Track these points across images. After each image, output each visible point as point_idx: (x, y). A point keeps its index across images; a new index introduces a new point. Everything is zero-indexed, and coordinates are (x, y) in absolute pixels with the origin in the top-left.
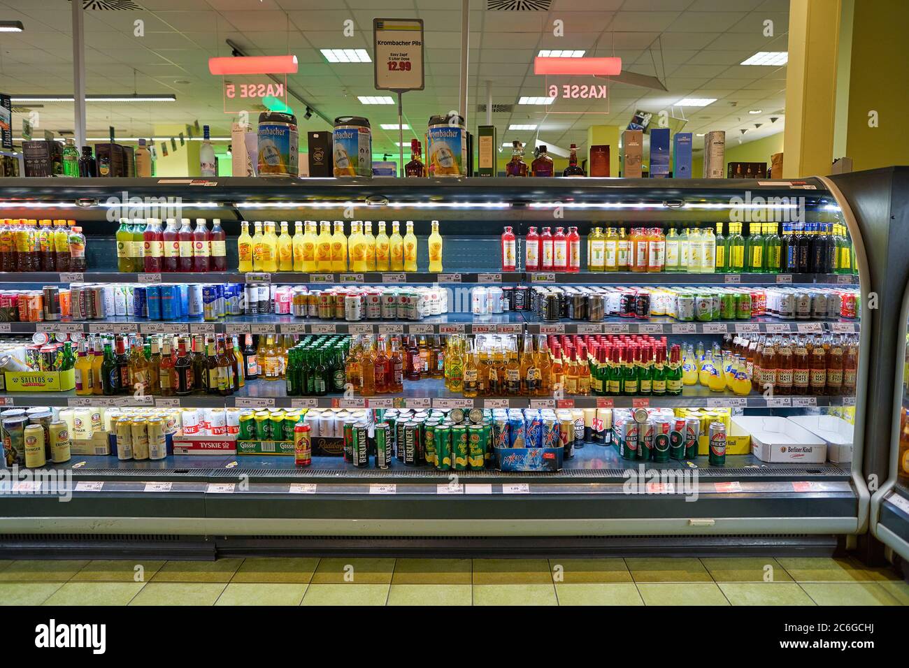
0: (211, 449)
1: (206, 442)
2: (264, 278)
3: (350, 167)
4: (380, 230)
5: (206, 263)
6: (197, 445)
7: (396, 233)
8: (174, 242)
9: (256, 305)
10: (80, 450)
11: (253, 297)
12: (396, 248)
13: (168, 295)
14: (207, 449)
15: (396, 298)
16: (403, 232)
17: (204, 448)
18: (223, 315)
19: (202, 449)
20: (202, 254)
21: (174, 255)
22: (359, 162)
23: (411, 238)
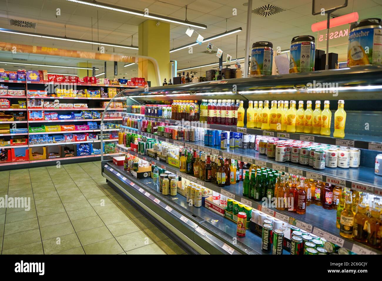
0: (216, 210)
1: (215, 206)
2: (244, 131)
3: (295, 68)
4: (308, 106)
5: (230, 121)
6: (212, 206)
7: (317, 108)
8: (219, 110)
9: (246, 144)
10: (181, 193)
11: (245, 140)
12: (315, 119)
13: (211, 135)
14: (215, 209)
15: (309, 151)
16: (322, 108)
17: (214, 208)
18: (233, 147)
19: (213, 208)
20: (228, 117)
21: (219, 116)
22: (301, 63)
23: (327, 112)
